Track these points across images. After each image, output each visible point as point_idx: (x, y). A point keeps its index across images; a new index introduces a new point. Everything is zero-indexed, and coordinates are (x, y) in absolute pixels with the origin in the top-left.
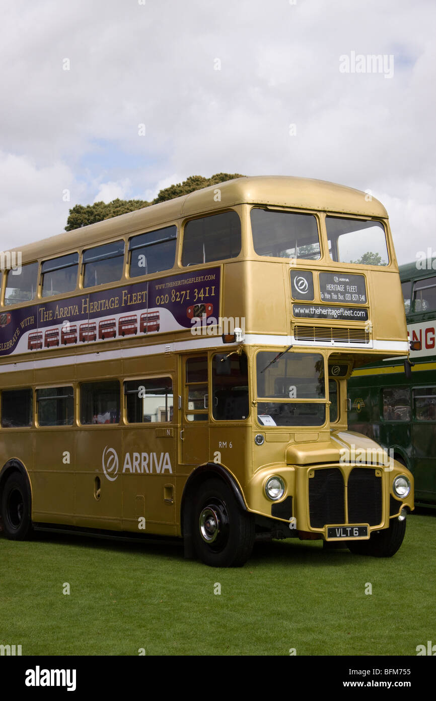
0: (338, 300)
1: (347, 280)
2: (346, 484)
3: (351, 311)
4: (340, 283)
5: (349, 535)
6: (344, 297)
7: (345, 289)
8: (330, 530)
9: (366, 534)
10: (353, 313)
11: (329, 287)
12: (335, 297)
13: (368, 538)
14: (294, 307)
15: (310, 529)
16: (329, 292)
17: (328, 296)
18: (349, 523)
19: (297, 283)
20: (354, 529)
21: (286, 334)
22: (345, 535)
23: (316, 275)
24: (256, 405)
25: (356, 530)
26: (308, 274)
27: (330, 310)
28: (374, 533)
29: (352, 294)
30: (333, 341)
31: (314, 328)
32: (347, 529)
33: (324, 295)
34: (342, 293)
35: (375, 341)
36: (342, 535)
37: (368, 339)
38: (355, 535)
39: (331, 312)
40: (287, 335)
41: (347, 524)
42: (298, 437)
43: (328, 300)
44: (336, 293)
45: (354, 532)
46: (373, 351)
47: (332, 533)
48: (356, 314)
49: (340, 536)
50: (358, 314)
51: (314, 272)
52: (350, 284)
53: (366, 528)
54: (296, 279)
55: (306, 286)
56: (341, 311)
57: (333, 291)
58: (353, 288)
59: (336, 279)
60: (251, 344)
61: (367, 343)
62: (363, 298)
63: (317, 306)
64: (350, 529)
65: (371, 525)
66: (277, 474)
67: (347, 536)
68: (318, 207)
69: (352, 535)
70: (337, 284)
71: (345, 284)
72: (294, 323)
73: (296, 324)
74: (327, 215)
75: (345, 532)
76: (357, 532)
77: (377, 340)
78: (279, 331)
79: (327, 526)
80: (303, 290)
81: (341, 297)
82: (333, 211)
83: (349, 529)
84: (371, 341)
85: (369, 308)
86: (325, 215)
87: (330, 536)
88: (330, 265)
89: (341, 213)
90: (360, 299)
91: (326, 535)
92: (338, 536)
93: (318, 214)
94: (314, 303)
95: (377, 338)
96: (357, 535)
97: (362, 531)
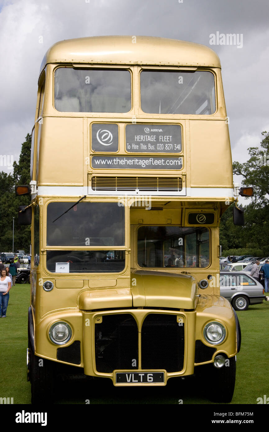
0: (147, 150)
1: (161, 130)
2: (140, 330)
3: (163, 161)
4: (151, 134)
5: (142, 381)
6: (156, 147)
7: (157, 139)
8: (118, 375)
9: (162, 381)
10: (164, 162)
11: (137, 138)
12: (144, 147)
13: (163, 384)
14: (93, 159)
15: (95, 374)
16: (138, 143)
17: (135, 147)
18: (142, 369)
19: (100, 136)
20: (148, 375)
21: (82, 184)
22: (137, 381)
23: (122, 127)
24: (45, 253)
25: (150, 376)
26: (113, 126)
27: (137, 160)
28: (171, 380)
29: (165, 143)
30: (137, 190)
31: (116, 178)
32: (139, 375)
33: (131, 146)
34: (152, 143)
35: (189, 189)
36: (133, 381)
37: (181, 187)
38: (148, 381)
39: (138, 162)
40: (82, 186)
41: (140, 370)
42: (92, 284)
43: (136, 151)
44: (146, 143)
45: (148, 378)
46: (187, 199)
47: (121, 378)
48: (168, 163)
49: (131, 381)
50: (171, 163)
51: (120, 125)
52: (163, 134)
53: (162, 375)
54: (100, 132)
55: (110, 138)
56: (150, 161)
57: (142, 142)
58: (167, 138)
59: (147, 130)
60: (44, 195)
61: (180, 191)
62: (178, 147)
63: (121, 156)
64: (144, 375)
65: (169, 371)
66: (62, 319)
67: (139, 381)
68: (130, 62)
69: (145, 380)
70: (148, 134)
71: (157, 134)
72: (91, 174)
73: (93, 175)
74: (142, 69)
75: (137, 377)
76: (152, 378)
77: (192, 187)
78: (74, 182)
79: (115, 371)
80: (106, 142)
81: (151, 147)
82: (148, 64)
83: (141, 375)
84: (184, 188)
85: (183, 156)
86: (140, 68)
87: (118, 381)
88: (141, 117)
89: (158, 66)
90: (174, 148)
91: (114, 380)
92: (128, 381)
93: (132, 68)
94: (118, 154)
95: (192, 186)
96: (152, 380)
97: (158, 377)
